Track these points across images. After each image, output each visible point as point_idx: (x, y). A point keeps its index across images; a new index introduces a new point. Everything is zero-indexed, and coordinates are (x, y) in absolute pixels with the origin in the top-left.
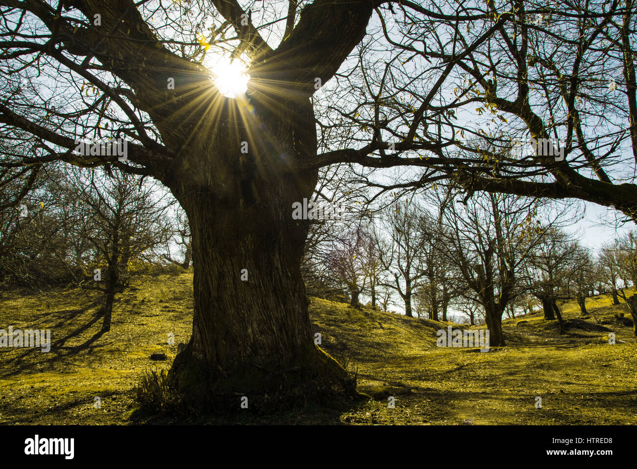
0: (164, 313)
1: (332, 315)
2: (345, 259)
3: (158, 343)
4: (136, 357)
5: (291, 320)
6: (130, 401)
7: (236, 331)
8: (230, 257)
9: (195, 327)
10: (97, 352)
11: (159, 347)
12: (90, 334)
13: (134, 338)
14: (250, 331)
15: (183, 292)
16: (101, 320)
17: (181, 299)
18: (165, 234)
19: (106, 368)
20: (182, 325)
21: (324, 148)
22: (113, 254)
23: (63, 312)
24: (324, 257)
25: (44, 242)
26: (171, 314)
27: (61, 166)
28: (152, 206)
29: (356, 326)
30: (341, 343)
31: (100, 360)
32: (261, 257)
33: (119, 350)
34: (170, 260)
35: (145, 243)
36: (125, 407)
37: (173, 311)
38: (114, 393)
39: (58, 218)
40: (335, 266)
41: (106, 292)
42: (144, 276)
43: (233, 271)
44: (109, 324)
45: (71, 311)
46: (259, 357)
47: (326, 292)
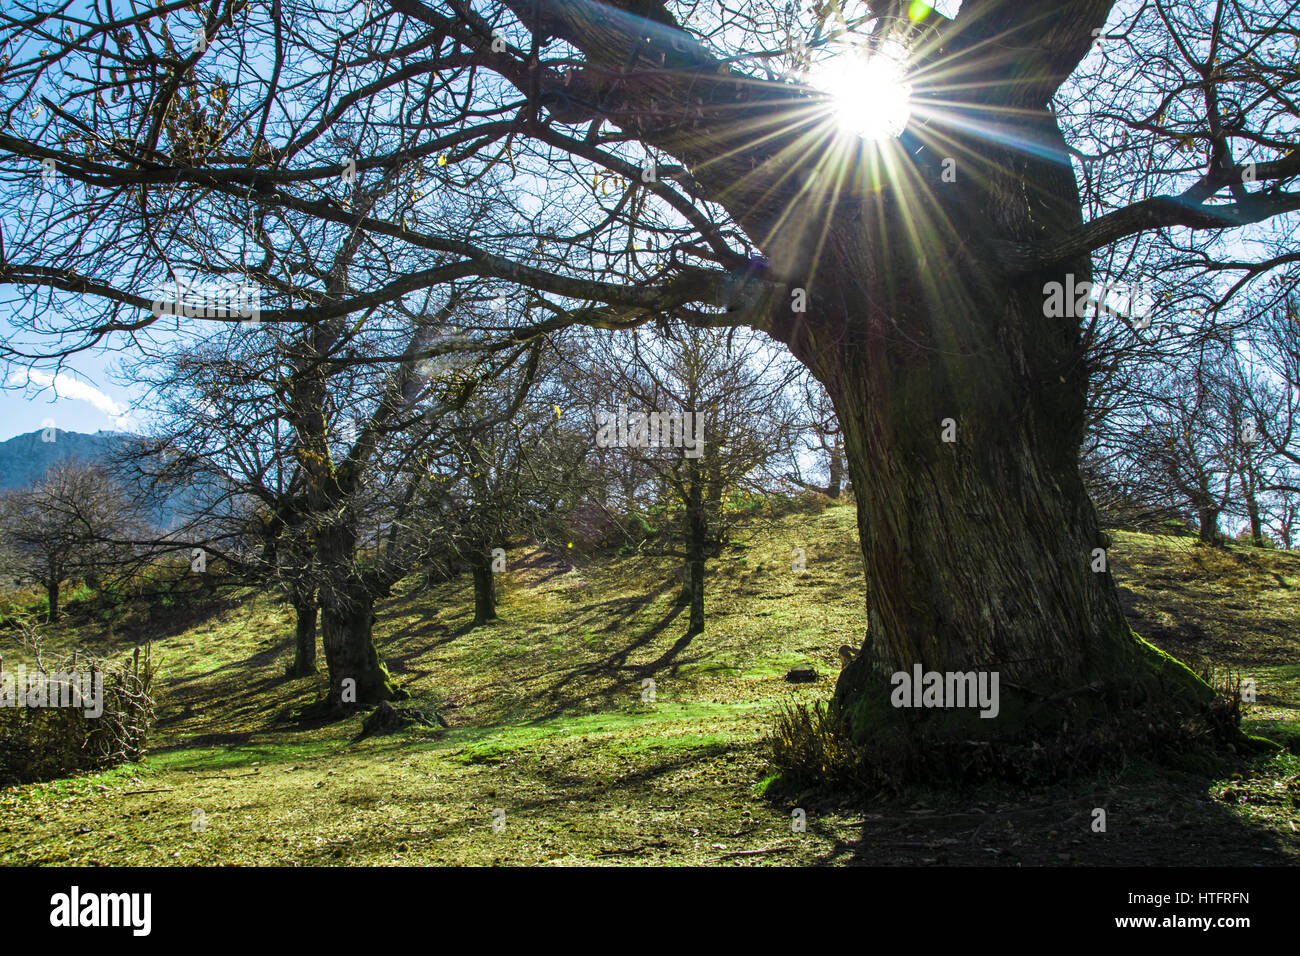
0: (803, 588)
1: (1159, 565)
2: (1175, 440)
3: (798, 648)
4: (758, 678)
5: (1072, 581)
6: (762, 763)
7: (958, 615)
8: (926, 464)
9: (872, 612)
10: (685, 672)
11: (801, 656)
12: (669, 639)
13: (751, 642)
14: (986, 612)
15: (835, 544)
16: (686, 612)
17: (833, 559)
18: (786, 434)
19: (706, 700)
20: (840, 610)
21: (1094, 204)
22: (693, 484)
23: (617, 602)
24: (1126, 441)
25: (566, 477)
26: (817, 589)
27: (574, 334)
28: (752, 383)
29: (1219, 587)
30: (1188, 626)
31: (693, 686)
32: (991, 458)
33: (726, 667)
34: (801, 483)
35: (749, 457)
36: (754, 774)
37: (820, 583)
38: (728, 749)
39: (584, 430)
40: (1152, 459)
41: (688, 557)
42: (754, 520)
43: (937, 493)
44: (701, 618)
45: (630, 600)
46: (1012, 666)
47: (1141, 517)
